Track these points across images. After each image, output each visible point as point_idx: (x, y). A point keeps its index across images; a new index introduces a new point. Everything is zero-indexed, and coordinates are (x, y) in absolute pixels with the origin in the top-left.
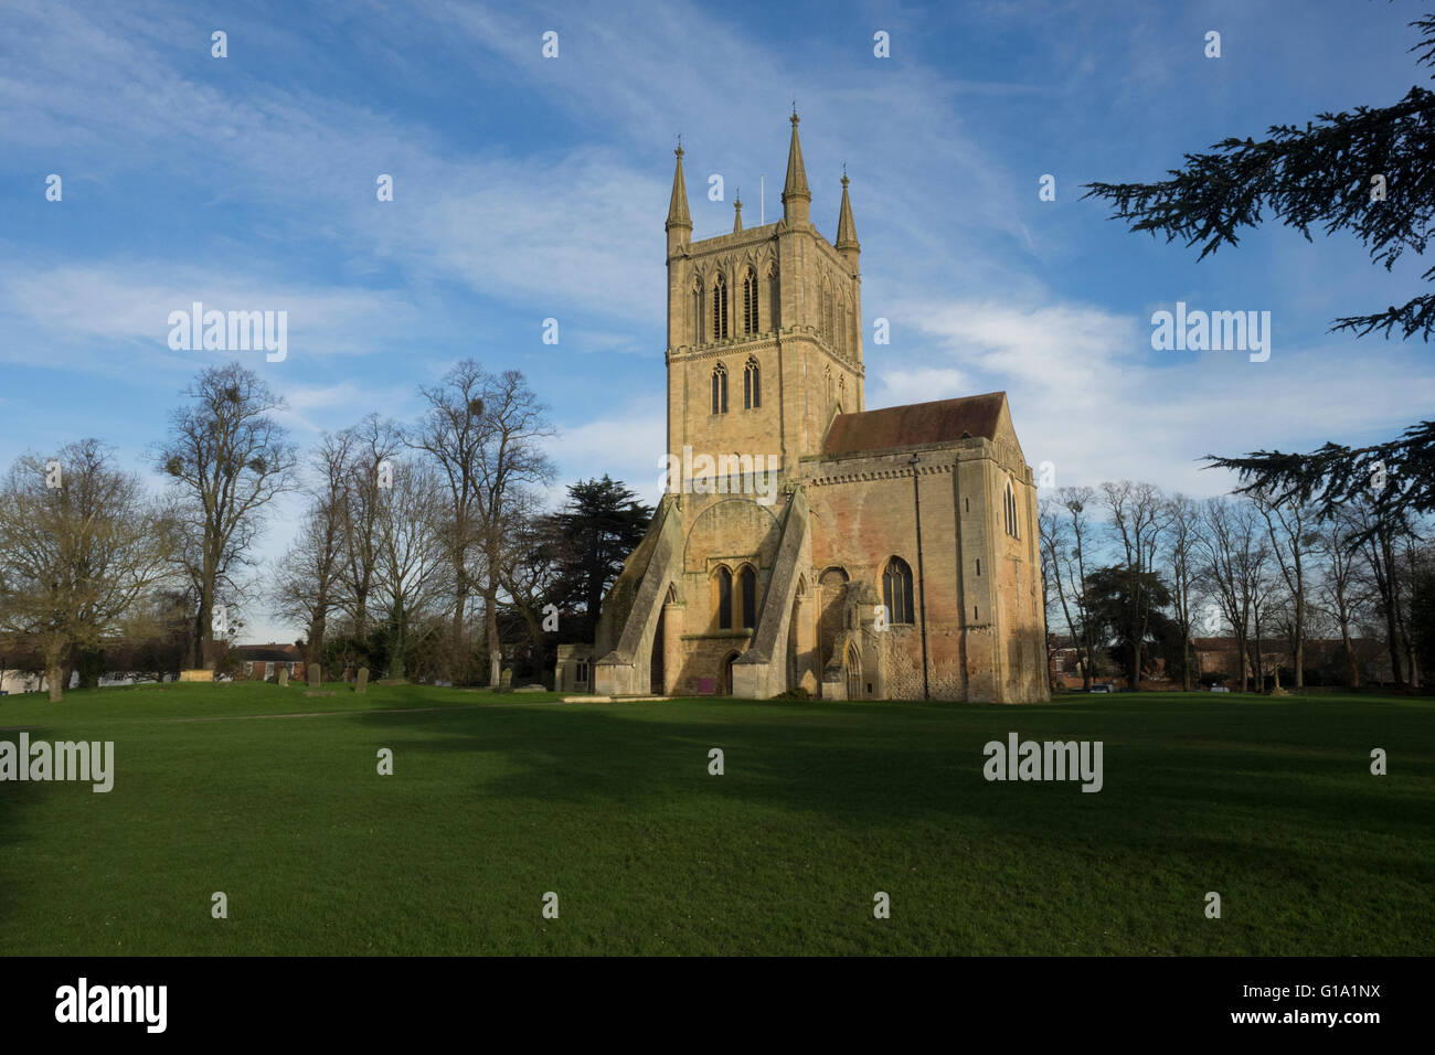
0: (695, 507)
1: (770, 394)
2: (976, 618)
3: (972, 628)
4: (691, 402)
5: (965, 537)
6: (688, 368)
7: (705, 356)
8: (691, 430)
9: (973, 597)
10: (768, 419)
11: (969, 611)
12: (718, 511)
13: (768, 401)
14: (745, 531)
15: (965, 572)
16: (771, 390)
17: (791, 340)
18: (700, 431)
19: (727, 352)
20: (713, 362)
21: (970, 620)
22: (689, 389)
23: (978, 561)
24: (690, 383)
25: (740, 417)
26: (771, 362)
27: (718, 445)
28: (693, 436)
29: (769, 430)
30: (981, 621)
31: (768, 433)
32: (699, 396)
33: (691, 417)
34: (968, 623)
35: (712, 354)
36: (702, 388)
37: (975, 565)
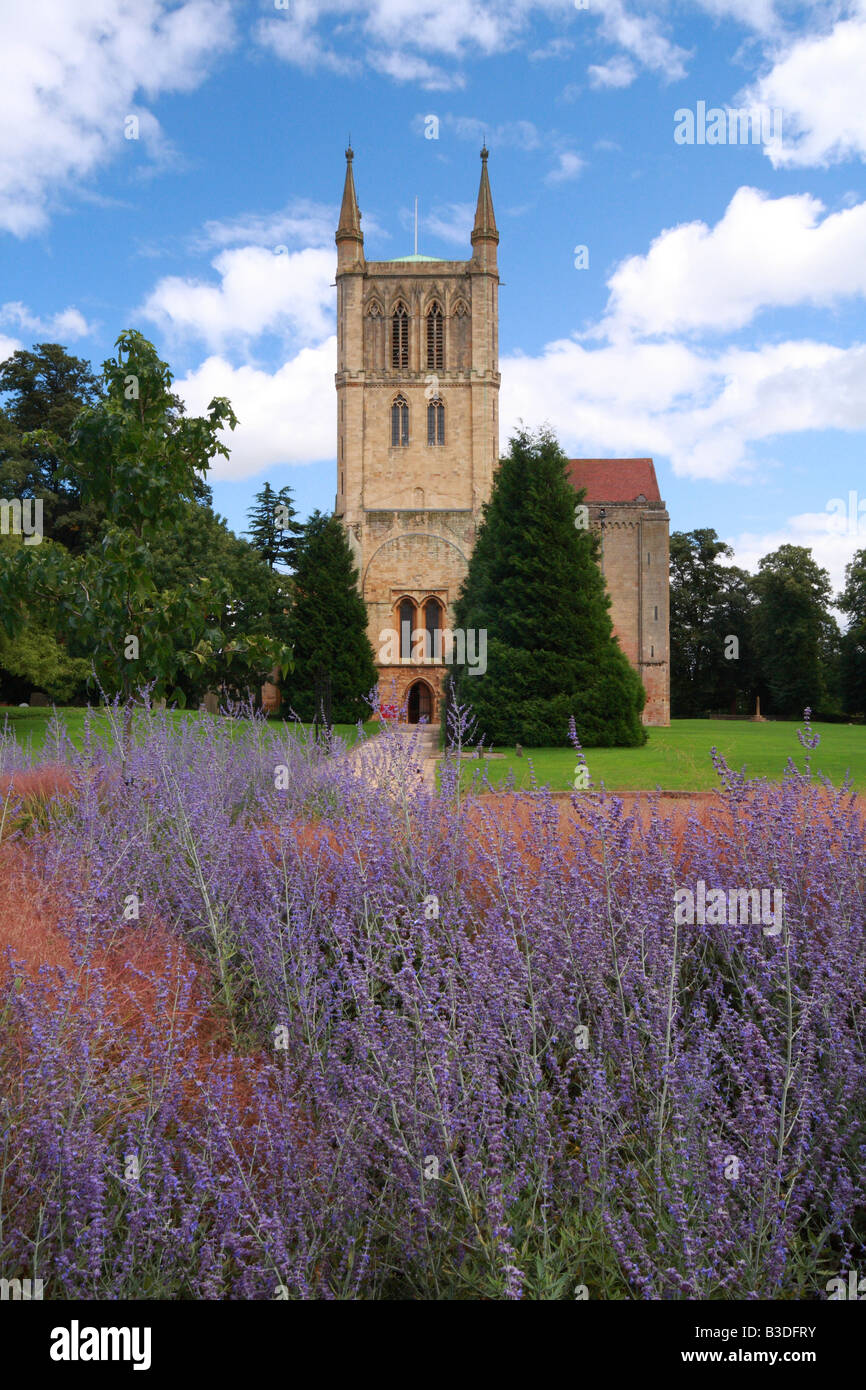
0: (376, 538)
1: (457, 434)
2: (652, 655)
3: (649, 664)
4: (369, 430)
5: (646, 586)
6: (366, 395)
7: (385, 385)
8: (369, 459)
9: (650, 638)
10: (454, 459)
11: (647, 649)
12: (402, 544)
13: (455, 440)
14: (431, 566)
15: (645, 617)
16: (459, 431)
17: (483, 384)
18: (379, 462)
19: (410, 385)
20: (393, 392)
21: (647, 658)
22: (367, 416)
23: (656, 608)
24: (368, 410)
25: (424, 453)
26: (459, 402)
27: (400, 478)
28: (371, 465)
29: (456, 470)
30: (656, 659)
31: (455, 472)
32: (378, 426)
33: (369, 446)
34: (645, 660)
35: (394, 385)
36: (383, 418)
37: (653, 612)
